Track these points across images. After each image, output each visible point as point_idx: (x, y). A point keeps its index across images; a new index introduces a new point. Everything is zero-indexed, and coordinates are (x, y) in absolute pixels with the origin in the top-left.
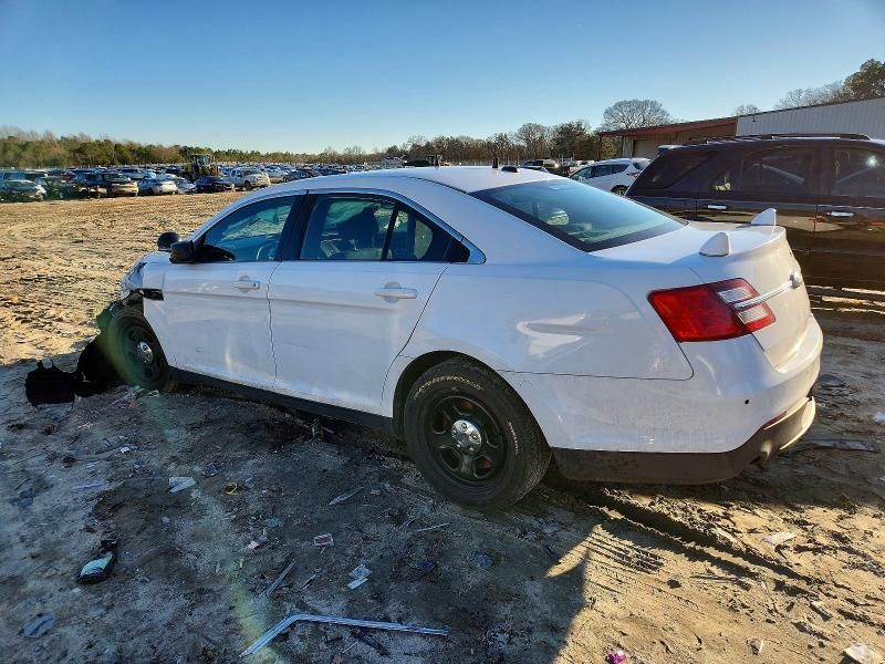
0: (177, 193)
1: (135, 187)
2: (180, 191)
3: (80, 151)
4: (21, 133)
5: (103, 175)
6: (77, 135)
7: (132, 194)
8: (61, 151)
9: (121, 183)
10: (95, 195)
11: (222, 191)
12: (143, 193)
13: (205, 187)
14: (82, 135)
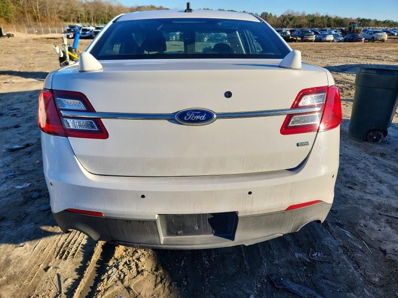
0: (333, 41)
1: (314, 38)
2: (335, 41)
3: (312, 21)
4: (293, 13)
5: (302, 32)
6: (315, 14)
7: (311, 41)
8: (305, 21)
9: (308, 35)
10: (295, 41)
11: (357, 41)
12: (316, 41)
13: (349, 39)
14: (317, 13)
